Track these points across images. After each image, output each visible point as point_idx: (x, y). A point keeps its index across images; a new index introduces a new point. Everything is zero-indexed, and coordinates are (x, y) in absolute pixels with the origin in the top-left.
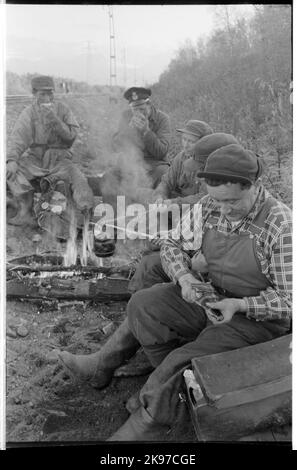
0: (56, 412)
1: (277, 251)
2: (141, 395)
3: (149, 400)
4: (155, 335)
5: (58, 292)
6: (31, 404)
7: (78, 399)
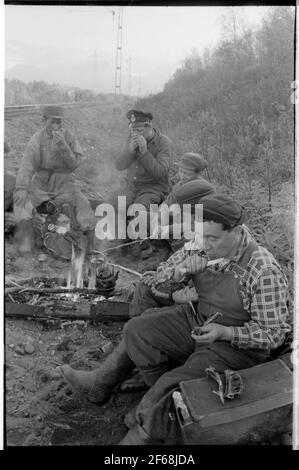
0: (62, 425)
1: (259, 292)
2: (137, 412)
3: (144, 418)
4: (148, 357)
5: (62, 313)
6: (39, 417)
7: (81, 413)
